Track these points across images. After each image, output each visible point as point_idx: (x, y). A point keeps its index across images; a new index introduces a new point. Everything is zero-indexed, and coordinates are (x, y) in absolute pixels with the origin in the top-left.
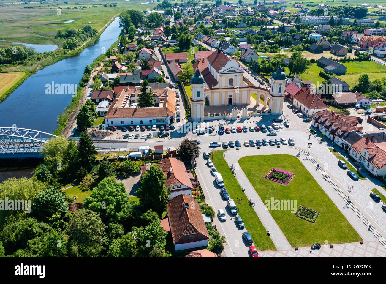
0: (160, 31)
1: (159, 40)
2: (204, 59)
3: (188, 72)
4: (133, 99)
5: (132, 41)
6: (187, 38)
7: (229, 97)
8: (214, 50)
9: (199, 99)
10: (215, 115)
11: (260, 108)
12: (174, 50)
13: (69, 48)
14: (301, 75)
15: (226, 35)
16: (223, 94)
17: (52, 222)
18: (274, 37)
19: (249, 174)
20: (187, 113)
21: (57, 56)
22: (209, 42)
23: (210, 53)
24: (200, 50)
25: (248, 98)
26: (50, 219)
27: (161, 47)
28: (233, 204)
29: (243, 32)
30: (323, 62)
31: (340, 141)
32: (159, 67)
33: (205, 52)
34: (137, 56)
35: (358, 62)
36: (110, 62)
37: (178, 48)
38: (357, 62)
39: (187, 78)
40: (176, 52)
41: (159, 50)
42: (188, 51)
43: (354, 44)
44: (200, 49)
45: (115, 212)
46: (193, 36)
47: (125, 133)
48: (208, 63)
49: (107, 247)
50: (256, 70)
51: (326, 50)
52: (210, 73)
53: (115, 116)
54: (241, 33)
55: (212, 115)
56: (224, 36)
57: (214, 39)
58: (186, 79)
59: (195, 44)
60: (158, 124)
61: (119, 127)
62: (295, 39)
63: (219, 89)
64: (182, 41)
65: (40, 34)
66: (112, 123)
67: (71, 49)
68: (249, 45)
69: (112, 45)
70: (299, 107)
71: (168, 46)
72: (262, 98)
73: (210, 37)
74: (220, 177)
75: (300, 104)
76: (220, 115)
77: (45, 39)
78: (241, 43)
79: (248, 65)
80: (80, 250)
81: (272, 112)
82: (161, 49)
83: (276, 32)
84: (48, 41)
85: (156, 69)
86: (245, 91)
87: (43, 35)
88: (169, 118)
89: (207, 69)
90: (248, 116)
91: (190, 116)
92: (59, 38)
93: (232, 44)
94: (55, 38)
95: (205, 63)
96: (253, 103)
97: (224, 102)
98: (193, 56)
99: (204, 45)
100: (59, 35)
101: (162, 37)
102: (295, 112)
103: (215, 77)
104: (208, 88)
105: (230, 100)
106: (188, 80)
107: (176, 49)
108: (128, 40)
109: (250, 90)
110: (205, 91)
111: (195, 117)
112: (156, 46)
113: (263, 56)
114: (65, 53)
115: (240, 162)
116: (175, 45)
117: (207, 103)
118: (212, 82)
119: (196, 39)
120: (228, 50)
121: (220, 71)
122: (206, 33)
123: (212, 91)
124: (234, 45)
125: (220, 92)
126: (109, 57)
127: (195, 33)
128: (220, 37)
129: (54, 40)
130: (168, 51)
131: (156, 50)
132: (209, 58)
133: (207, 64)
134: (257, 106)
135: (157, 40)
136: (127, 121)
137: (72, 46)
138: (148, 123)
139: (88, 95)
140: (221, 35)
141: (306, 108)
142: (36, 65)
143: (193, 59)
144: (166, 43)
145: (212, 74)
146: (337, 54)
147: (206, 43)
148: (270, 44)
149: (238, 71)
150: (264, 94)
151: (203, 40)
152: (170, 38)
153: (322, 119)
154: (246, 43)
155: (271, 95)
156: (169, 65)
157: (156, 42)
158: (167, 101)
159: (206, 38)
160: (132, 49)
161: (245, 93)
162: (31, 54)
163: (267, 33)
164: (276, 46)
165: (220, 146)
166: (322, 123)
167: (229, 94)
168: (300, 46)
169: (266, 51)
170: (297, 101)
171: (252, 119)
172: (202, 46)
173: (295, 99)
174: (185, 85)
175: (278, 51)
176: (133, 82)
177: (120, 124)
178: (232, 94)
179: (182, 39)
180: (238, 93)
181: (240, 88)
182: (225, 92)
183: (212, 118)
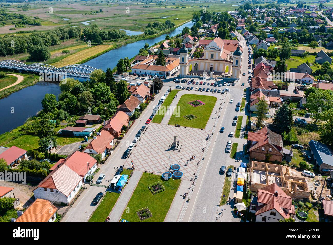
0: (216, 26)
1: (210, 32)
7: (210, 66)
9: (183, 62)
10: (193, 74)
13: (148, 34)
14: (287, 61)
15: (271, 32)
16: (207, 64)
17: (77, 96)
21: (138, 38)
25: (224, 68)
26: (77, 95)
29: (286, 30)
34: (183, 41)
44: (232, 39)
45: (100, 96)
47: (138, 77)
53: (137, 68)
54: (284, 31)
55: (192, 74)
57: (250, 34)
63: (204, 60)
65: (139, 25)
66: (135, 71)
67: (150, 35)
76: (197, 75)
77: (139, 28)
80: (81, 105)
81: (232, 77)
84: (141, 29)
86: (222, 63)
87: (140, 26)
94: (146, 28)
97: (207, 68)
101: (214, 30)
105: (211, 68)
109: (225, 63)
112: (205, 36)
113: (276, 47)
114: (144, 37)
115: (183, 96)
122: (252, 29)
123: (199, 61)
124: (260, 39)
125: (204, 62)
126: (166, 40)
128: (261, 33)
129: (144, 29)
134: (228, 74)
136: (143, 72)
137: (151, 33)
138: (154, 74)
142: (122, 42)
149: (217, 49)
158: (170, 64)
162: (123, 36)
163: (304, 32)
165: (181, 88)
167: (211, 64)
168: (316, 42)
173: (254, 72)
178: (212, 64)
180: (217, 64)
181: (218, 60)
182: (208, 62)
183: (192, 76)
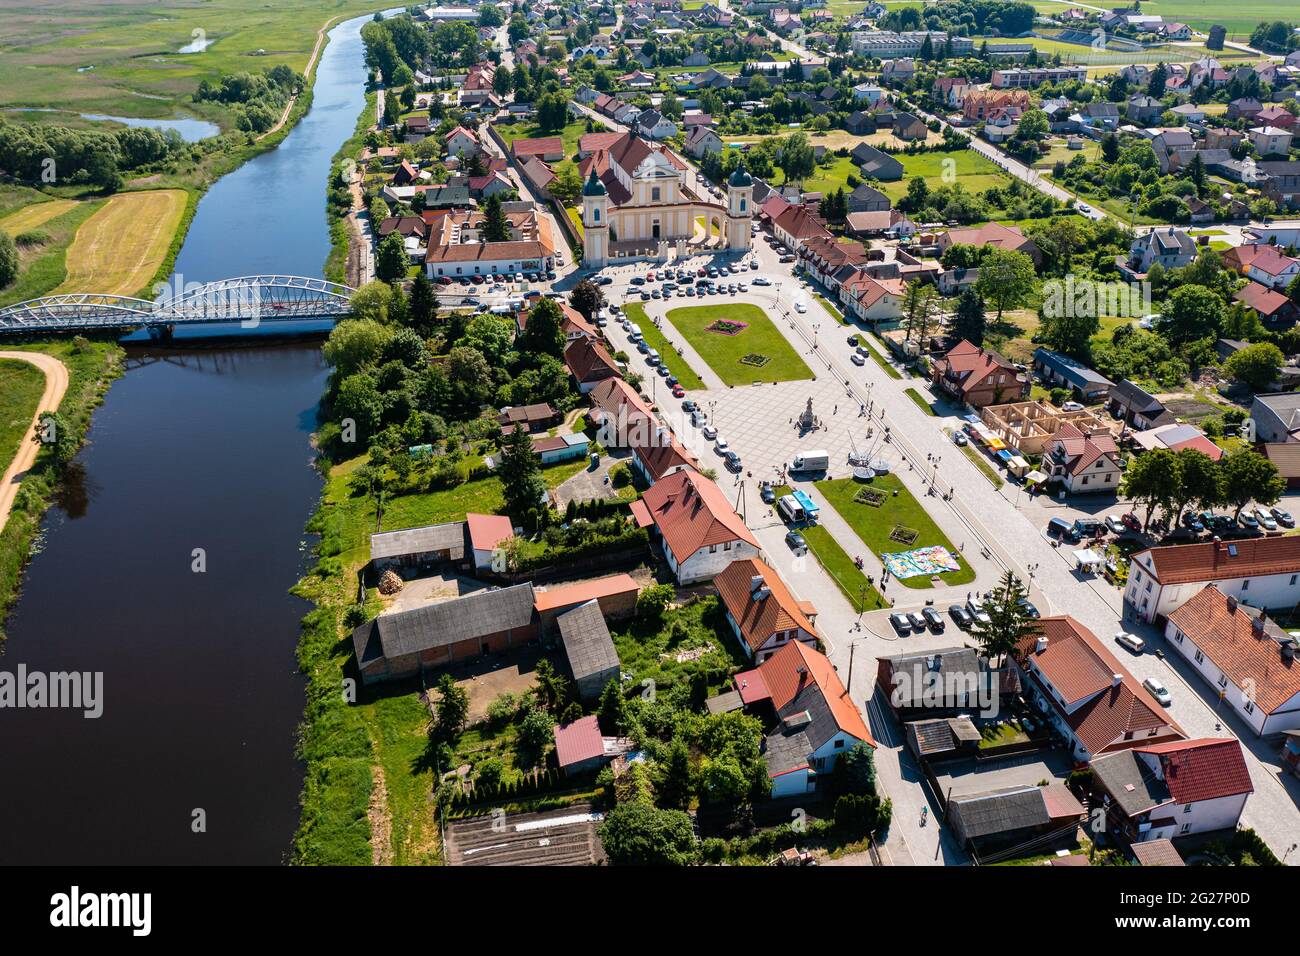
0: (482, 81)
1: (485, 105)
2: (601, 152)
3: (569, 180)
4: (467, 232)
5: (411, 107)
6: (558, 101)
7: (653, 224)
8: (624, 130)
9: (597, 223)
10: (627, 255)
11: (712, 242)
12: (527, 131)
13: (255, 128)
14: (806, 183)
15: (652, 89)
16: (642, 218)
18: (769, 95)
19: (681, 328)
20: (576, 253)
21: (234, 149)
22: (611, 108)
23: (615, 139)
24: (589, 130)
25: (691, 225)
27: (493, 123)
28: (654, 352)
29: (699, 81)
30: (862, 155)
31: (831, 282)
32: (503, 171)
33: (603, 135)
34: (445, 148)
35: (943, 153)
36: (381, 161)
37: (537, 125)
38: (939, 153)
39: (569, 193)
40: (531, 136)
41: (490, 131)
42: (561, 133)
43: (953, 110)
44: (592, 128)
46: (568, 92)
47: (468, 288)
48: (612, 160)
49: (494, 393)
50: (714, 173)
51: (883, 126)
52: (616, 179)
53: (445, 258)
54: (691, 83)
55: (622, 256)
56: (649, 92)
57: (622, 102)
58: (566, 194)
59: (576, 116)
60: (525, 271)
61: (456, 279)
62: (823, 99)
63: (633, 207)
64: (545, 109)
65: (139, 90)
66: (441, 272)
67: (260, 132)
68: (707, 118)
69: (359, 119)
70: (782, 237)
71: (511, 120)
72: (716, 224)
73: (612, 94)
74: (636, 328)
75: (783, 231)
76: (637, 254)
77: (165, 104)
78: (689, 113)
79: (699, 162)
81: (732, 247)
82: (494, 128)
83: (779, 81)
84: (177, 110)
85: (498, 175)
86: (683, 211)
88: (545, 261)
89: (610, 172)
90: (687, 254)
91: (581, 258)
92: (205, 101)
93: (664, 114)
94: (195, 101)
95: (604, 161)
96: (699, 233)
97: (645, 232)
98: (575, 144)
99: (599, 119)
100: (204, 95)
101: (491, 97)
102: (774, 247)
103: (626, 187)
104: (612, 206)
105: (656, 229)
106: (571, 196)
107: (533, 129)
108: (402, 107)
109: (693, 210)
110: (609, 211)
111: (592, 259)
112: (479, 120)
113: (737, 142)
114: (251, 143)
115: (668, 315)
116: (529, 118)
117: (613, 236)
118: (620, 195)
119: (576, 100)
120: (654, 131)
121: (635, 174)
122: (602, 84)
123: (622, 211)
124: (670, 118)
125: (635, 214)
126: (374, 151)
127: (572, 83)
128: (639, 96)
129: (194, 105)
130: (512, 133)
131: (483, 130)
132: (612, 149)
133: (610, 162)
134: (707, 239)
135: (478, 106)
136: (468, 267)
137: (260, 124)
138: (507, 270)
139: (363, 232)
140: (641, 89)
141: (793, 239)
142: (198, 173)
143: (575, 152)
144: (503, 113)
145: (621, 181)
146: (905, 134)
147: (602, 111)
148: (758, 112)
149: (667, 174)
150: (718, 216)
151: (596, 105)
152: (510, 98)
153: (810, 253)
154: (700, 111)
155: (729, 215)
156: (525, 167)
157: (477, 110)
158: (538, 231)
159: (602, 99)
160: (422, 129)
161: (683, 214)
163: (757, 84)
164: (768, 118)
166: (809, 258)
167: (654, 217)
168: (824, 118)
169: (745, 130)
170: (780, 228)
171: (695, 259)
172: (594, 121)
173: (776, 225)
174: (567, 206)
175: (774, 131)
176: (456, 202)
177: (455, 274)
178: (658, 217)
179: (546, 104)
180: (670, 216)
181: (672, 205)
182: (646, 214)
183: (623, 260)
